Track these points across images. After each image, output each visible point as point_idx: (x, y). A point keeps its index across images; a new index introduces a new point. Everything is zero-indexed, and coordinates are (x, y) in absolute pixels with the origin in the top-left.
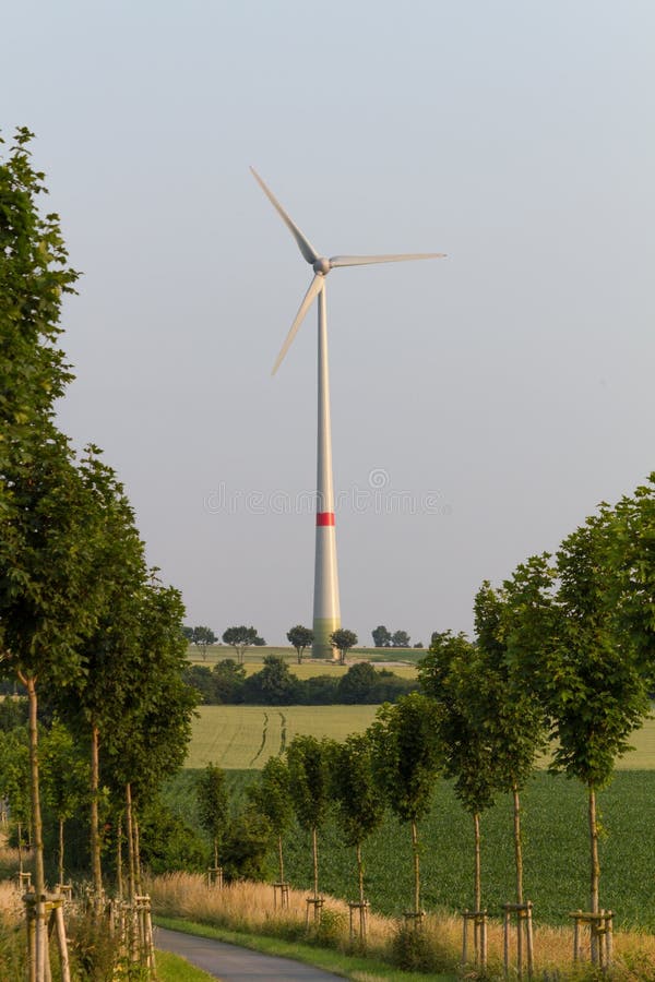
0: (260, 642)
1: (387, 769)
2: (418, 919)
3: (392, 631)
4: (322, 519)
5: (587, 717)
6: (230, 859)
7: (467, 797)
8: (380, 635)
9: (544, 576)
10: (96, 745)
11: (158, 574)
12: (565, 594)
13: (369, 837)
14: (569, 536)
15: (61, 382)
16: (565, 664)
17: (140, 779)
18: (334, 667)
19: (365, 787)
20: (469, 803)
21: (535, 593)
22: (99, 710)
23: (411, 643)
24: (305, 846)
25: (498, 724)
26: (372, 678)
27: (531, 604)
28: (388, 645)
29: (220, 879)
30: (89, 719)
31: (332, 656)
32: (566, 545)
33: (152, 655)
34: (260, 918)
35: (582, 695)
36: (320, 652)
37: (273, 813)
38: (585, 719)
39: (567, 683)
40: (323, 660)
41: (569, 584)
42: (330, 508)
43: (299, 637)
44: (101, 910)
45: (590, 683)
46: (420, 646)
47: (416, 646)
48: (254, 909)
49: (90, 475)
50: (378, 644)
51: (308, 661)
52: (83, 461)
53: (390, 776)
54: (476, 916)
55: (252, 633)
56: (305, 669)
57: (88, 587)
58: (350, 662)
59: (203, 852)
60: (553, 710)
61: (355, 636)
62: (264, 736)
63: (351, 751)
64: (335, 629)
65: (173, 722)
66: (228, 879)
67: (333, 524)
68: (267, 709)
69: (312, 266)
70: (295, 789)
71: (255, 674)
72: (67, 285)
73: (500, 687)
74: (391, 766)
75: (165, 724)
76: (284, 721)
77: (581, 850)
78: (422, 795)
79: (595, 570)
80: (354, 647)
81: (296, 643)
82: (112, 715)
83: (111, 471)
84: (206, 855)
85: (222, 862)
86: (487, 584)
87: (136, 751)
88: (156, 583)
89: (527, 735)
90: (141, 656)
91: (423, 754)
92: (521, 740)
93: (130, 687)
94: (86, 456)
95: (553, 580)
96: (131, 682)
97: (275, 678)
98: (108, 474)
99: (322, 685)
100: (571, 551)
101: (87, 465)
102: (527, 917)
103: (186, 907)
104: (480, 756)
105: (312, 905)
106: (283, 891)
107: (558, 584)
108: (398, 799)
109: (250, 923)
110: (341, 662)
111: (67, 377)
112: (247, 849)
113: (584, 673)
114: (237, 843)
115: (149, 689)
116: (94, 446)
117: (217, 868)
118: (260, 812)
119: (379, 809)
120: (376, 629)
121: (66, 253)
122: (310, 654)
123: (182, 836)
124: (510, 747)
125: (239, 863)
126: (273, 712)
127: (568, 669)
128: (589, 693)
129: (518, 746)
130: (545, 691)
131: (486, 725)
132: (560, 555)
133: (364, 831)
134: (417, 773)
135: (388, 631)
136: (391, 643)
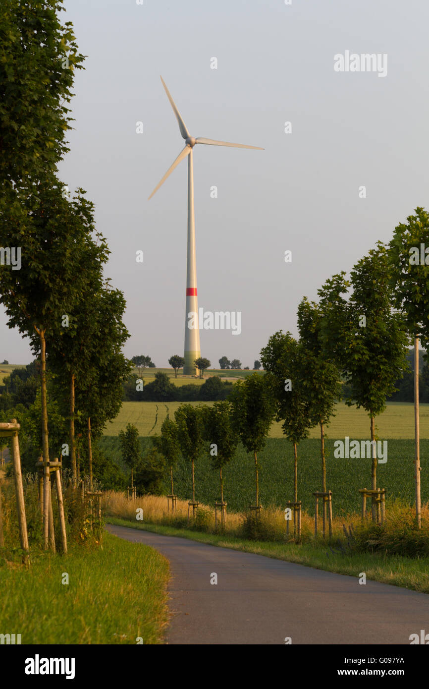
0: (152, 365)
1: (240, 419)
2: (258, 510)
3: (231, 359)
4: (190, 292)
5: (369, 370)
6: (140, 482)
7: (290, 433)
8: (224, 362)
9: (342, 285)
10: (73, 386)
11: (110, 282)
12: (355, 297)
13: (227, 463)
14: (359, 262)
15: (62, 151)
16: (357, 338)
17: (96, 415)
18: (197, 379)
19: (225, 433)
20: (291, 436)
21: (337, 297)
22: (75, 364)
23: (242, 367)
24: (183, 479)
25: (312, 382)
26: (220, 386)
27: (335, 303)
28: (228, 368)
29: (134, 494)
30: (69, 370)
31: (195, 374)
32: (356, 267)
33: (107, 331)
34: (160, 516)
35: (367, 357)
36: (188, 371)
37: (167, 452)
38: (368, 371)
39: (358, 349)
40: (190, 376)
41: (358, 291)
42: (194, 285)
43: (175, 362)
44: (76, 486)
45: (371, 350)
46: (247, 368)
47: (245, 369)
48: (156, 511)
49: (79, 207)
50: (223, 367)
51: (181, 376)
52: (74, 198)
53: (241, 423)
54: (295, 505)
55: (148, 359)
56: (179, 381)
57: (77, 274)
58: (206, 377)
59: (124, 478)
60: (349, 367)
61: (209, 361)
62: (156, 418)
63: (217, 411)
64: (197, 358)
65: (116, 380)
66: (140, 494)
67: (196, 295)
68: (158, 404)
69: (185, 140)
70: (181, 437)
71: (150, 383)
72: (78, 64)
73: (313, 361)
74: (242, 417)
75: (112, 382)
76: (168, 409)
77: (348, 483)
78: (261, 435)
79: (375, 282)
80: (209, 368)
81: (174, 365)
82: (83, 368)
83: (92, 204)
84: (126, 479)
85: (136, 484)
86: (305, 298)
87: (94, 398)
88: (109, 287)
89: (328, 389)
90: (100, 332)
91: (261, 411)
92: (326, 392)
93: (94, 350)
94: (77, 195)
95: (348, 288)
96: (95, 347)
97: (162, 386)
98: (90, 206)
99: (190, 390)
100: (360, 271)
101: (77, 201)
102: (329, 501)
103: (114, 510)
104: (299, 407)
105: (192, 507)
106: (173, 500)
107: (351, 290)
108: (246, 438)
109: (153, 519)
110: (201, 377)
111: (66, 150)
112: (151, 476)
113: (367, 344)
114: (145, 472)
115: (106, 351)
116: (81, 189)
117: (133, 487)
118: (159, 452)
119: (234, 446)
120: (221, 358)
121: (77, 47)
122: (182, 372)
123: (112, 469)
124: (319, 396)
125: (146, 484)
126: (161, 405)
127: (358, 341)
128: (371, 356)
129: (324, 396)
130: (344, 354)
131: (305, 383)
132: (352, 273)
133: (225, 460)
134: (257, 422)
135: (228, 360)
136: (230, 367)
